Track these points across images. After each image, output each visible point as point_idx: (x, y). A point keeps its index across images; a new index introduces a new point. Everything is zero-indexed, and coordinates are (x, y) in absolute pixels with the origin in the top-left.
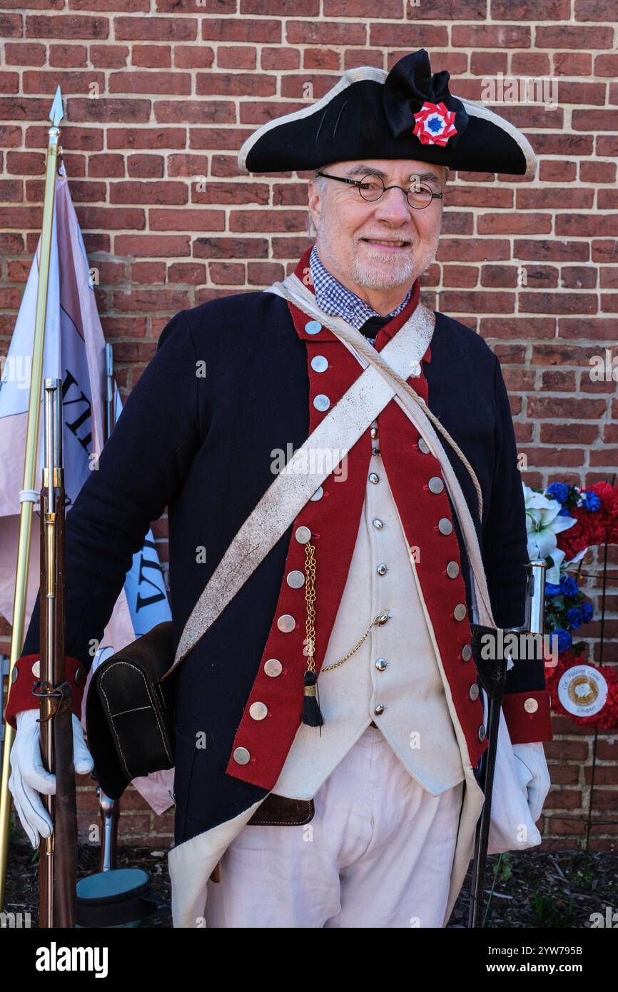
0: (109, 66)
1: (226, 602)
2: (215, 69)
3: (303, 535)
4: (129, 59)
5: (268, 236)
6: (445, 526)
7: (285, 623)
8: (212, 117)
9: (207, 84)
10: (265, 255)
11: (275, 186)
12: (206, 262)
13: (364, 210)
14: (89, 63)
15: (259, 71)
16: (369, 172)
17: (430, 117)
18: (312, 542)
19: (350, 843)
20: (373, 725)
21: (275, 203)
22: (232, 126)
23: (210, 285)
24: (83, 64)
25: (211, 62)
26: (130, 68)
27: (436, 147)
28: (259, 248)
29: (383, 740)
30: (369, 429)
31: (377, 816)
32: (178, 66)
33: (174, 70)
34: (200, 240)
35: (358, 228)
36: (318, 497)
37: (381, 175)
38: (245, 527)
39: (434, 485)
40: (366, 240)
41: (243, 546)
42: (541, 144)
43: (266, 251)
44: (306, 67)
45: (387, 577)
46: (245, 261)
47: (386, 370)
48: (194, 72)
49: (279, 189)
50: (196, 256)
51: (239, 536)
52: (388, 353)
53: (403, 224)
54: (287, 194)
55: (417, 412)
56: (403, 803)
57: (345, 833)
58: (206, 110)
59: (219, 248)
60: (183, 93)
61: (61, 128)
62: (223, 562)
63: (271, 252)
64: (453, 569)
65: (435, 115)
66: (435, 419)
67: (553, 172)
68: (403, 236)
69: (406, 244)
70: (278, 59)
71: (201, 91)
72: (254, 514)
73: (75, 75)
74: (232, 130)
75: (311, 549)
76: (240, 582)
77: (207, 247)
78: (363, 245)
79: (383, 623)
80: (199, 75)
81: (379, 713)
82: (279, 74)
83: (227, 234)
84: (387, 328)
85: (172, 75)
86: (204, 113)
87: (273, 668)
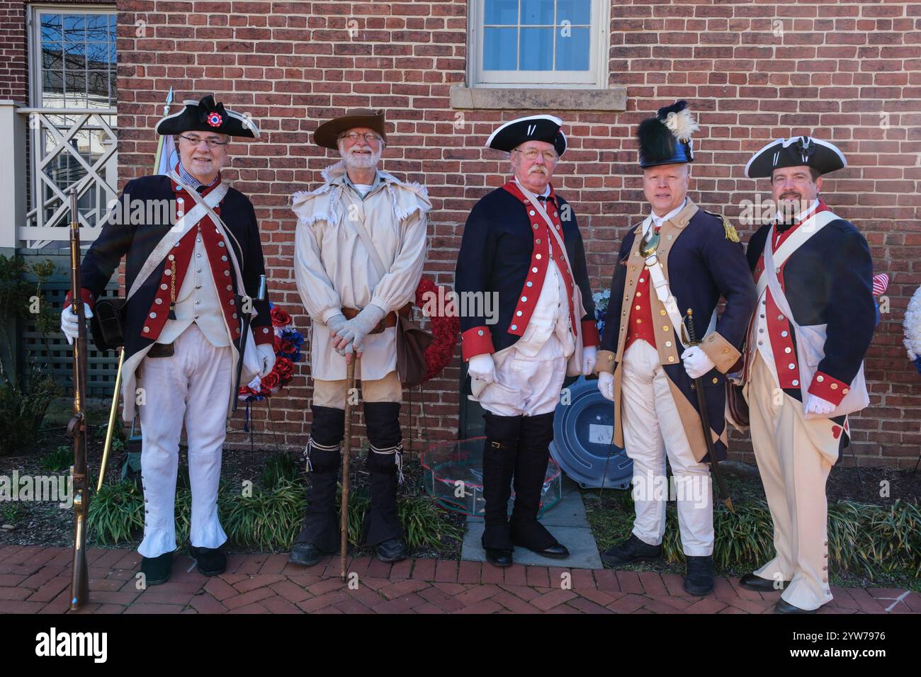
0: (195, 77)
1: (143, 281)
2: (244, 78)
3: (172, 258)
4: (204, 74)
5: (268, 158)
6: (224, 258)
7: (164, 287)
8: (242, 101)
9: (240, 85)
10: (266, 166)
11: (271, 134)
12: (238, 169)
13: (192, 148)
14: (185, 75)
15: (264, 79)
16: (193, 135)
17: (213, 117)
18: (174, 260)
19: (189, 366)
20: (194, 323)
21: (271, 142)
22: (252, 105)
23: (240, 180)
24: (183, 76)
25: (242, 75)
26: (205, 78)
27: (216, 127)
28: (263, 163)
29: (199, 329)
30: (197, 223)
31: (198, 355)
32: (226, 77)
33: (224, 79)
34: (236, 159)
35: (192, 155)
36: (177, 245)
37: (198, 136)
38: (151, 255)
39: (221, 244)
40: (195, 159)
41: (151, 261)
42: (397, 114)
43: (267, 164)
44: (286, 77)
45: (201, 273)
46: (257, 169)
47: (204, 204)
48: (234, 80)
49: (273, 135)
50: (234, 166)
51: (149, 258)
52: (206, 199)
53: (206, 153)
54: (276, 137)
55: (216, 219)
56: (208, 352)
57: (186, 361)
58: (239, 97)
59: (244, 163)
60: (229, 90)
61: (170, 106)
62: (143, 268)
63: (269, 165)
64: (227, 273)
65: (215, 117)
66: (223, 222)
67: (404, 128)
68: (208, 157)
69: (210, 160)
70: (272, 74)
71: (237, 89)
72: (154, 251)
73: (178, 81)
74: (251, 107)
75: (174, 262)
76: (149, 274)
77: (239, 162)
78: (194, 160)
79: (199, 288)
80: (236, 81)
81: (197, 318)
82: (274, 81)
83: (249, 156)
84: (206, 190)
85: (223, 81)
86: (238, 99)
87: (159, 301)
